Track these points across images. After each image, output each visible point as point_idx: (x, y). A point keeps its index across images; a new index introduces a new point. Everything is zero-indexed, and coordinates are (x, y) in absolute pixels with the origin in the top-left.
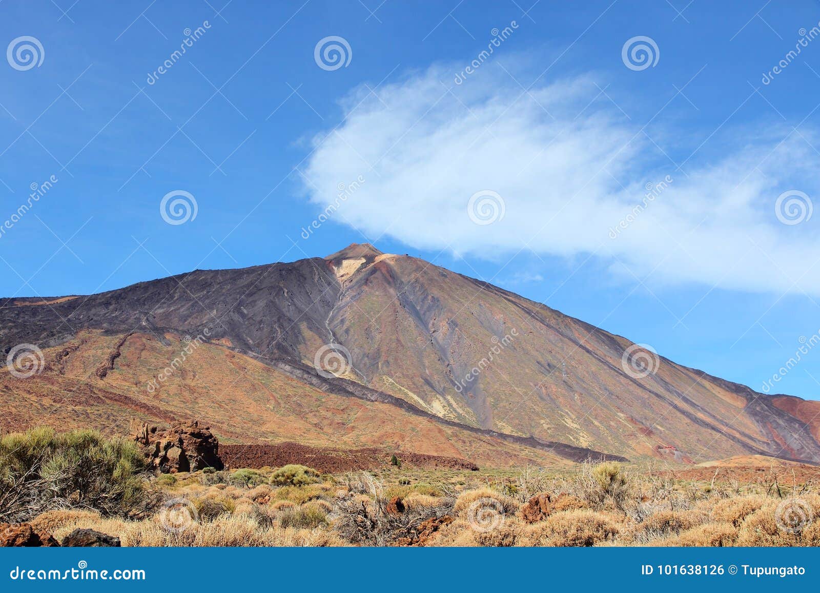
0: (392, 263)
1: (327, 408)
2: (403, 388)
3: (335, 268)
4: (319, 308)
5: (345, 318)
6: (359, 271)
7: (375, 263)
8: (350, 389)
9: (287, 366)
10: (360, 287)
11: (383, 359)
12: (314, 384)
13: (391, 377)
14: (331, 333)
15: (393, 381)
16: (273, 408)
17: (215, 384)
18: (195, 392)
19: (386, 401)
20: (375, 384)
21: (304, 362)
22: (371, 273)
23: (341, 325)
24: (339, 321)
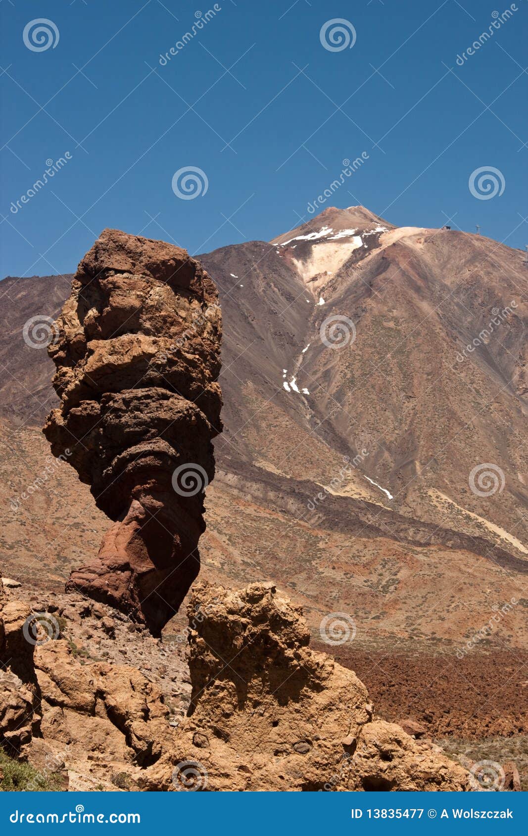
0: (419, 247)
1: (333, 562)
2: (472, 515)
3: (298, 263)
4: (275, 350)
5: (333, 368)
6: (349, 265)
7: (384, 247)
8: (370, 519)
9: (230, 476)
10: (356, 300)
11: (421, 453)
12: (293, 511)
13: (446, 490)
14: (306, 402)
15: (451, 501)
16: (220, 566)
17: (94, 518)
18: (56, 537)
19: (449, 544)
20: (413, 506)
21: (257, 465)
22: (378, 269)
23: (326, 384)
24: (319, 374)
